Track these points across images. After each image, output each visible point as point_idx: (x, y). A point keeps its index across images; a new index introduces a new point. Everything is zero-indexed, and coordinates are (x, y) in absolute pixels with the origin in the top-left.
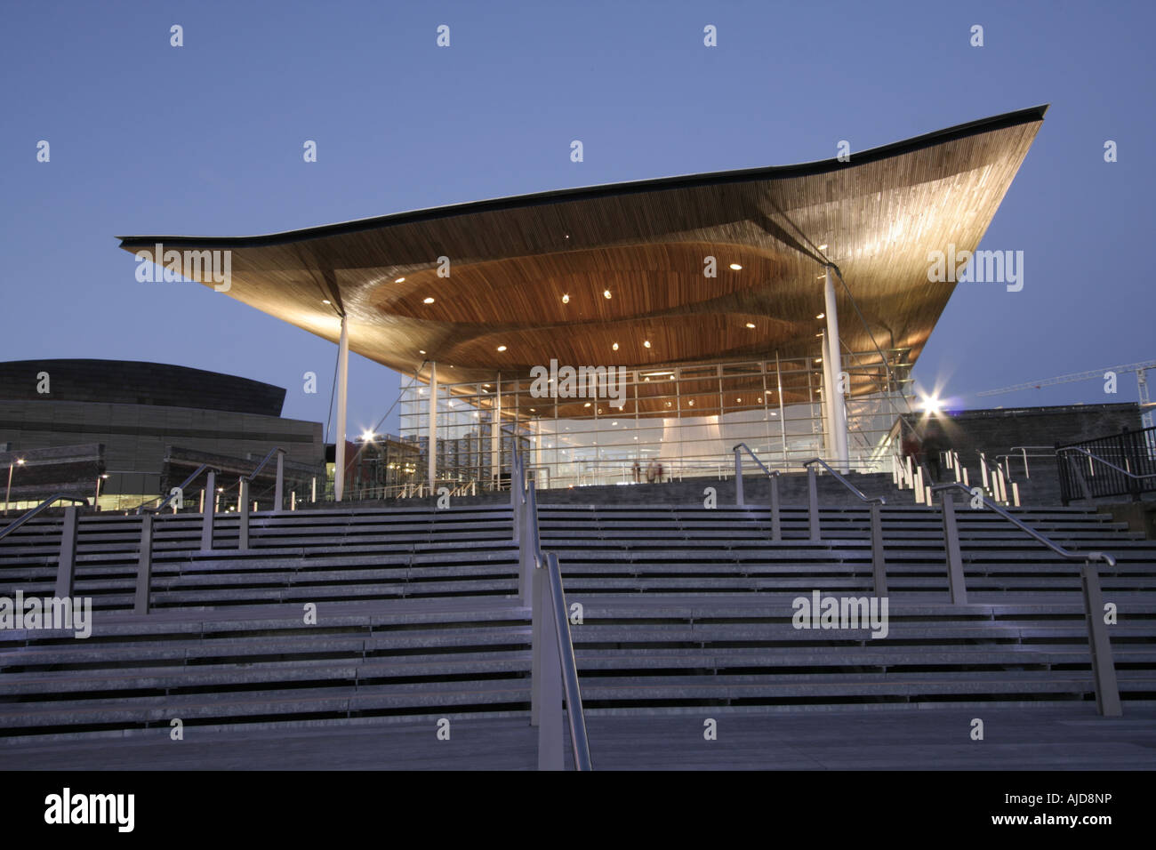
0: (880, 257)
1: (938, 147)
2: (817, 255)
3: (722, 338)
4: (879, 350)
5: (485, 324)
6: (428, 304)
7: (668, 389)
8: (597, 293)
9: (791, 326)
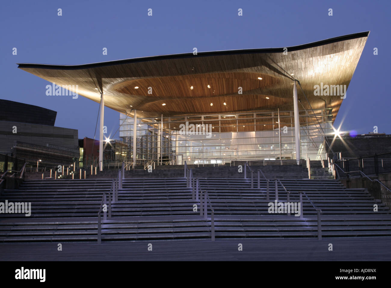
0: (315, 77)
1: (331, 44)
2: (290, 77)
3: (256, 102)
4: (320, 108)
5: (159, 97)
6: (136, 89)
7: (234, 122)
8: (205, 87)
9: (284, 100)
